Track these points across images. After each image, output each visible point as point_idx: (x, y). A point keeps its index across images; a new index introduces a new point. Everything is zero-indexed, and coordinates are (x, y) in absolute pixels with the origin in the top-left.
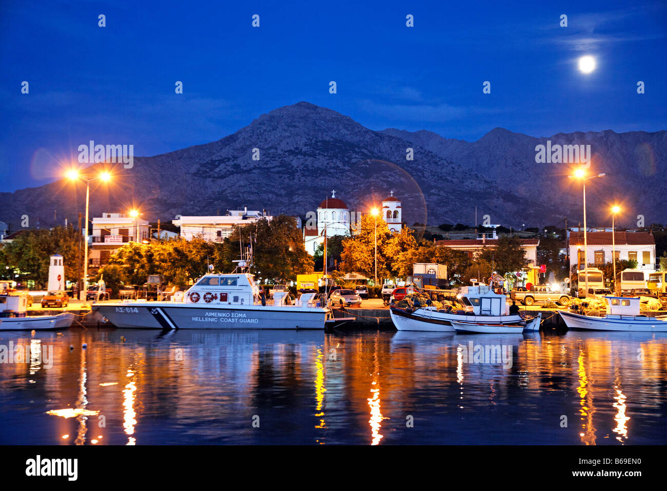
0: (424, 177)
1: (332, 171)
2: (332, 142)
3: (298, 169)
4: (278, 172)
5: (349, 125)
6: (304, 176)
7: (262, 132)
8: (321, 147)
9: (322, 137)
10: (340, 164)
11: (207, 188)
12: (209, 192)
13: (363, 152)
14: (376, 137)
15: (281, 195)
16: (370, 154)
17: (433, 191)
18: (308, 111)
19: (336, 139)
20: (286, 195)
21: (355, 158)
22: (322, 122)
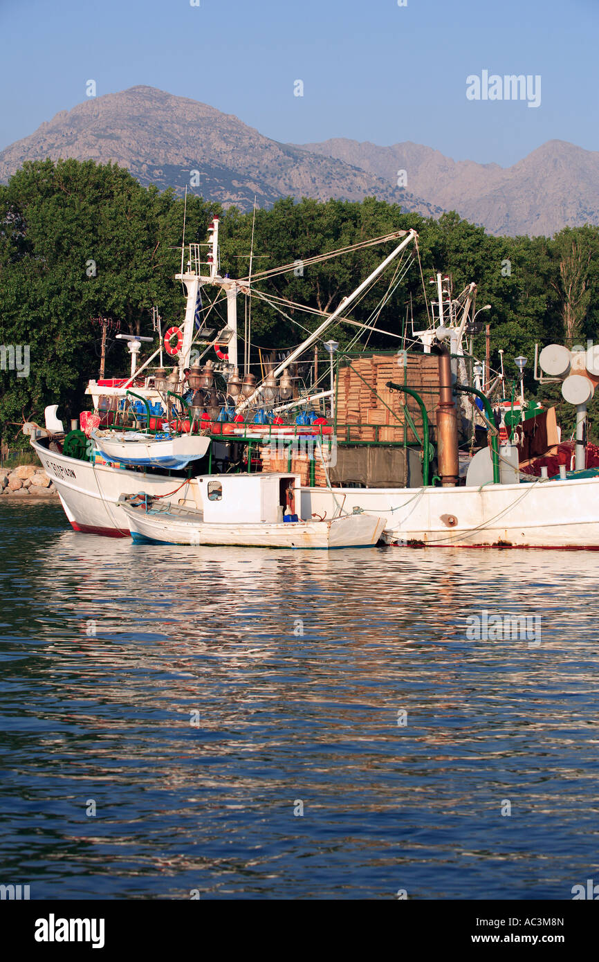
5: (232, 131)
7: (45, 149)
8: (159, 180)
9: (166, 159)
13: (248, 189)
14: (286, 157)
16: (262, 193)
18: (148, 104)
19: (194, 162)
21: (230, 200)
22: (176, 126)
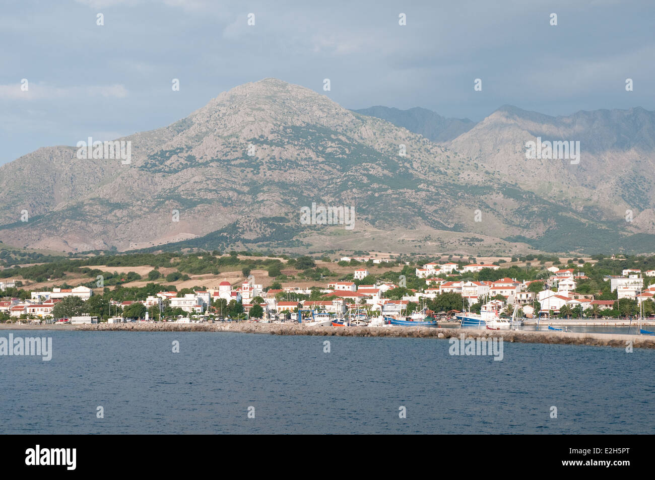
0: (413, 168)
1: (303, 163)
2: (304, 127)
3: (264, 161)
4: (241, 165)
5: (325, 105)
6: (270, 169)
7: (221, 116)
8: (291, 135)
9: (292, 122)
10: (312, 155)
11: (156, 184)
12: (159, 189)
13: (341, 140)
14: (357, 120)
15: (243, 193)
16: (348, 142)
17: (421, 186)
18: (275, 89)
19: (308, 124)
20: (249, 193)
21: (331, 147)
22: (293, 102)
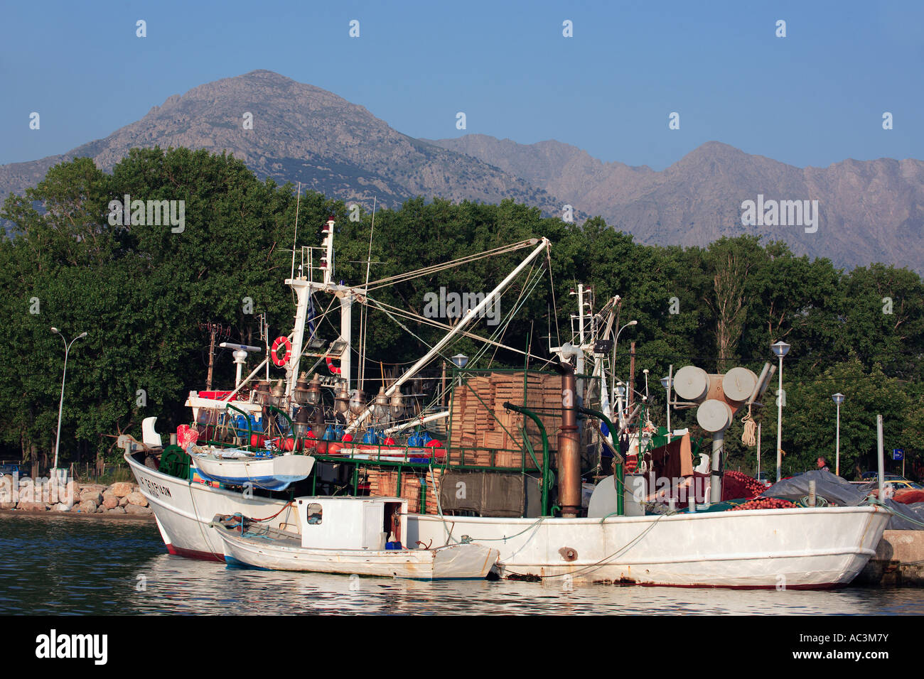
2: (308, 162)
5: (359, 124)
7: (154, 136)
8: (278, 174)
9: (286, 152)
13: (375, 188)
14: (418, 154)
16: (389, 191)
18: (268, 91)
19: (317, 156)
21: (354, 199)
22: (299, 116)
